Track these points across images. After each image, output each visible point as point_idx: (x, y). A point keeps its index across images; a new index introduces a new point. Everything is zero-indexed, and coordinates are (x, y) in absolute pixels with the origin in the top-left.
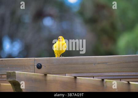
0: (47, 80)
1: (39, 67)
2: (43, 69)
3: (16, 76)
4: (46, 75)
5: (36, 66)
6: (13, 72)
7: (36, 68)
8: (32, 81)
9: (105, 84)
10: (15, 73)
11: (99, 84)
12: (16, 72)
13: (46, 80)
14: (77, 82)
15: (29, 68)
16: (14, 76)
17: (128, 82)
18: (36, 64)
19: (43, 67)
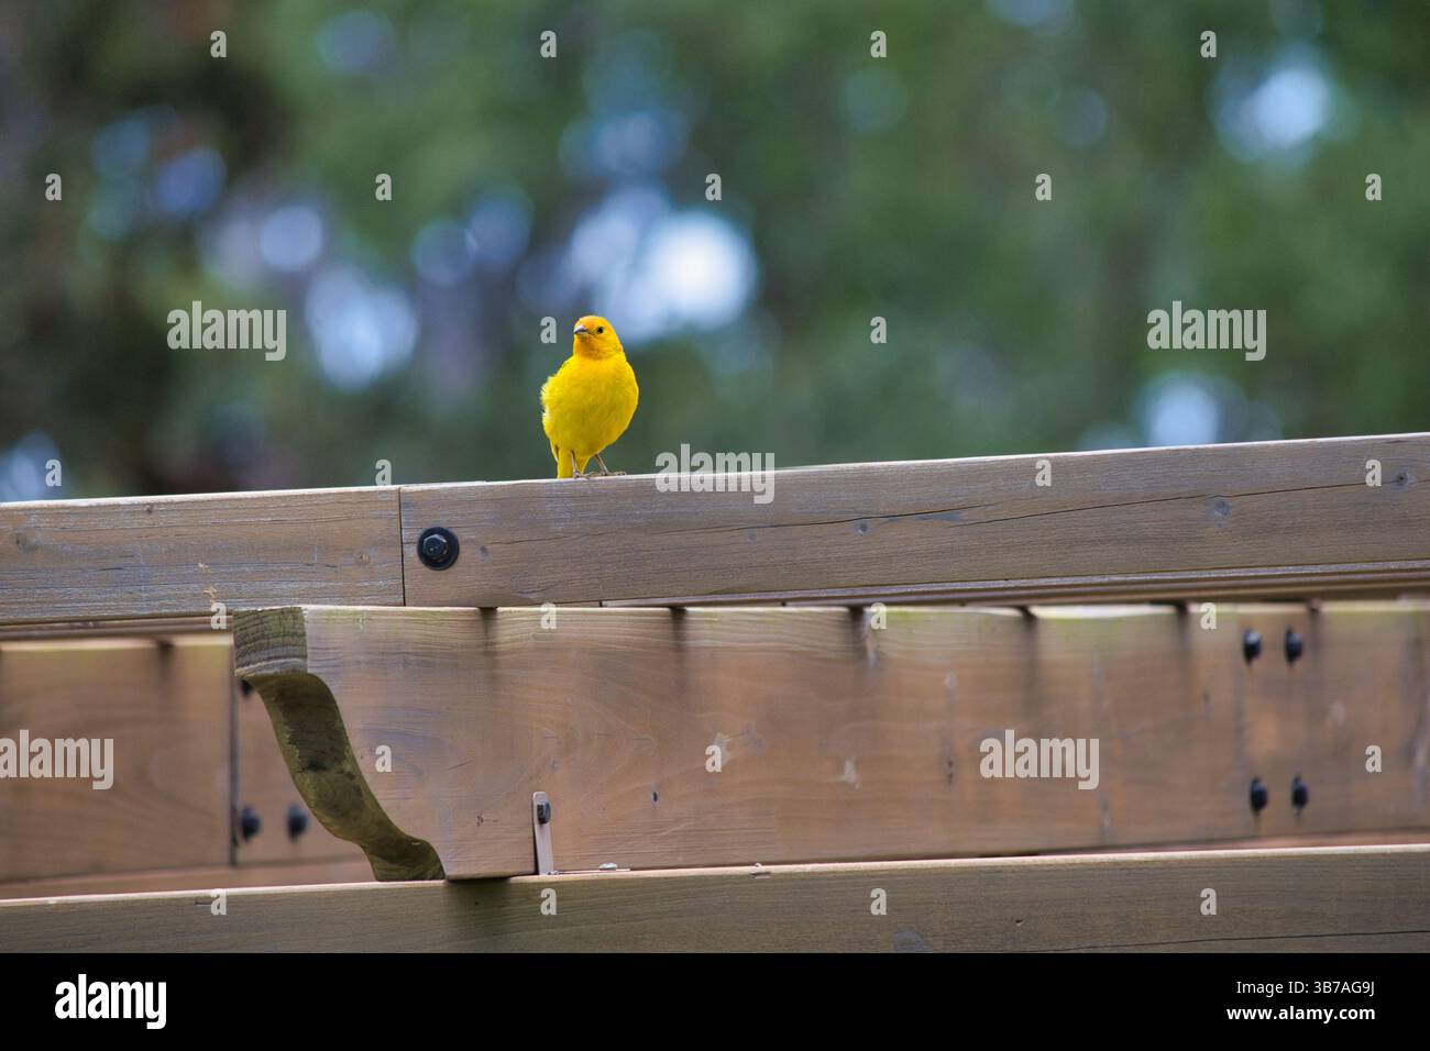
0: (501, 647)
1: (439, 552)
2: (469, 571)
3: (304, 635)
4: (488, 612)
5: (412, 552)
6: (282, 612)
7: (417, 559)
8: (406, 664)
9: (870, 645)
10: (296, 614)
11: (833, 642)
12: (308, 608)
13: (489, 652)
14: (691, 643)
15: (361, 563)
16: (288, 639)
17: (1023, 609)
18: (412, 535)
19: (465, 552)
